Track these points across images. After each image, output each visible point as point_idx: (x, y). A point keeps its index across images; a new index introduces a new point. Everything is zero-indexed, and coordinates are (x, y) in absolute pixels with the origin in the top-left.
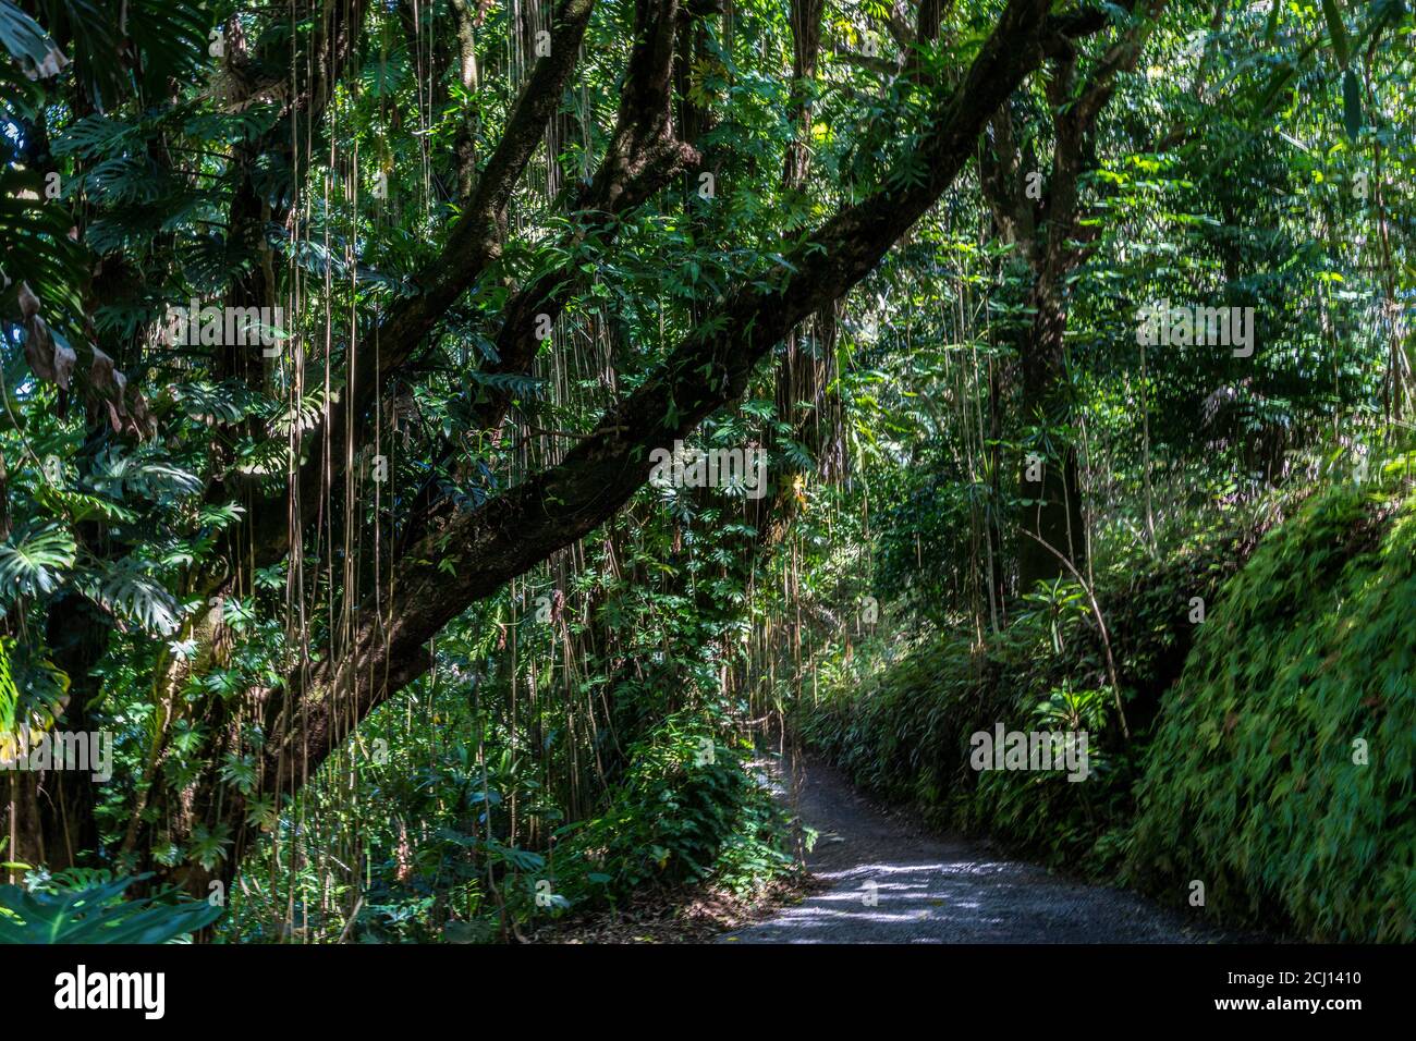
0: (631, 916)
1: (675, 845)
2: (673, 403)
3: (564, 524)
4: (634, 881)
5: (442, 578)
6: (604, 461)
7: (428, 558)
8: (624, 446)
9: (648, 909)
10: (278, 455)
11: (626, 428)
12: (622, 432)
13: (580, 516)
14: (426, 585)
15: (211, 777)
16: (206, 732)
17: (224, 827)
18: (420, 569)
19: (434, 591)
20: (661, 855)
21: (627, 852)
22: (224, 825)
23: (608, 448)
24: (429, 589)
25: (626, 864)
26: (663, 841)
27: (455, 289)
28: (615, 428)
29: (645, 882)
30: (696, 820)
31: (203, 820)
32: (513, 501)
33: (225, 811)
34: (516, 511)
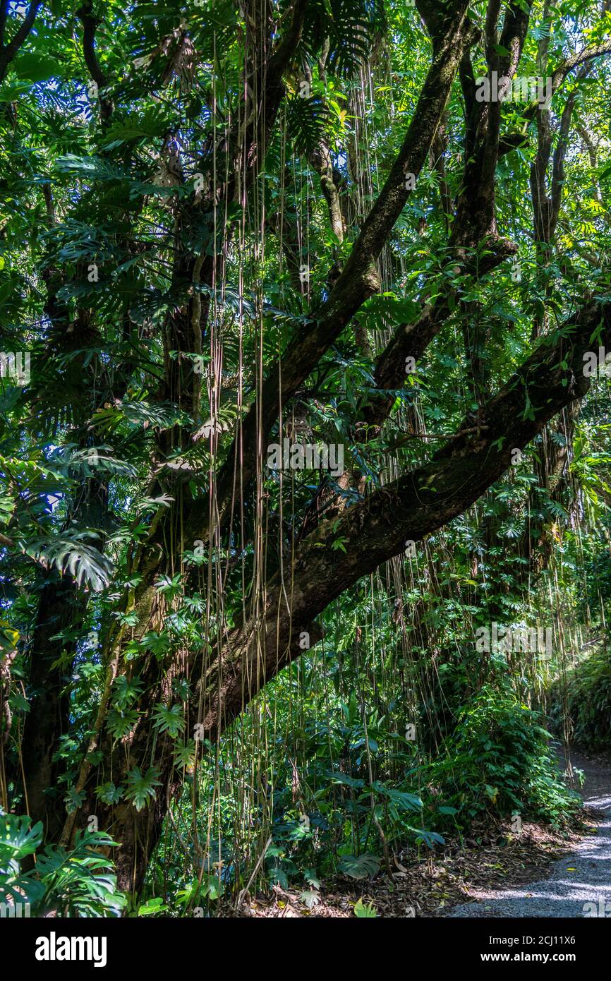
0: (473, 841)
1: (502, 784)
2: (528, 402)
3: (436, 509)
4: (473, 813)
5: (333, 556)
6: (468, 457)
7: (322, 541)
8: (484, 443)
9: (486, 836)
10: (201, 458)
11: (486, 427)
12: (482, 431)
13: (449, 502)
14: (322, 564)
15: (146, 725)
16: (143, 687)
17: (156, 770)
18: (316, 551)
19: (328, 568)
20: (492, 792)
21: (464, 789)
22: (157, 768)
23: (471, 446)
24: (323, 567)
25: (464, 798)
26: (492, 780)
27: (341, 320)
28: (476, 428)
29: (481, 814)
30: (514, 765)
31: (139, 765)
32: (392, 493)
33: (158, 755)
34: (394, 501)
